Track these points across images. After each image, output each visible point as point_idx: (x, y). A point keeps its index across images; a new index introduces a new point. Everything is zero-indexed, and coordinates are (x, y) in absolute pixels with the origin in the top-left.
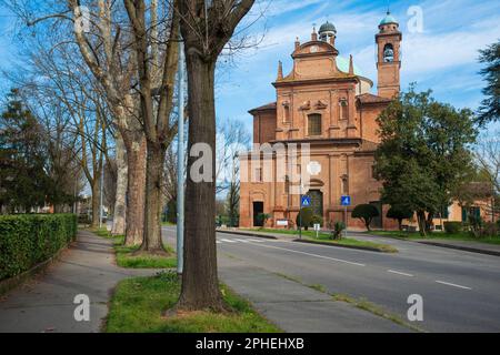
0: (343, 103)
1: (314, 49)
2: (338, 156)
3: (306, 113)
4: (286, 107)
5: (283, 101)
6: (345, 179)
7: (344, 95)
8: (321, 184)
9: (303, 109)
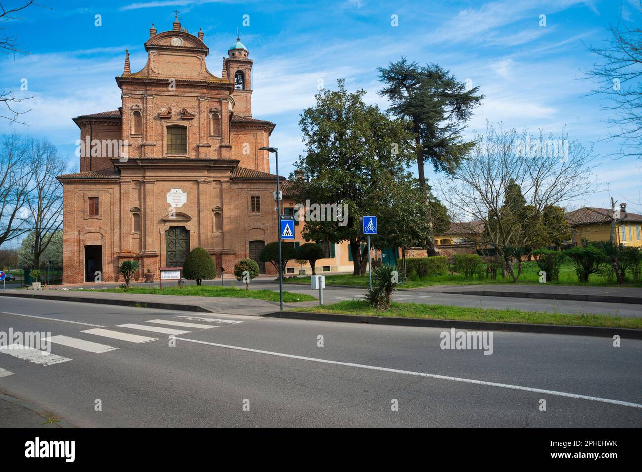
0: (215, 116)
1: (176, 42)
2: (209, 182)
3: (166, 124)
4: (137, 114)
5: (131, 104)
6: (218, 213)
7: (217, 105)
8: (187, 218)
9: (160, 118)
